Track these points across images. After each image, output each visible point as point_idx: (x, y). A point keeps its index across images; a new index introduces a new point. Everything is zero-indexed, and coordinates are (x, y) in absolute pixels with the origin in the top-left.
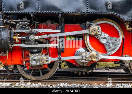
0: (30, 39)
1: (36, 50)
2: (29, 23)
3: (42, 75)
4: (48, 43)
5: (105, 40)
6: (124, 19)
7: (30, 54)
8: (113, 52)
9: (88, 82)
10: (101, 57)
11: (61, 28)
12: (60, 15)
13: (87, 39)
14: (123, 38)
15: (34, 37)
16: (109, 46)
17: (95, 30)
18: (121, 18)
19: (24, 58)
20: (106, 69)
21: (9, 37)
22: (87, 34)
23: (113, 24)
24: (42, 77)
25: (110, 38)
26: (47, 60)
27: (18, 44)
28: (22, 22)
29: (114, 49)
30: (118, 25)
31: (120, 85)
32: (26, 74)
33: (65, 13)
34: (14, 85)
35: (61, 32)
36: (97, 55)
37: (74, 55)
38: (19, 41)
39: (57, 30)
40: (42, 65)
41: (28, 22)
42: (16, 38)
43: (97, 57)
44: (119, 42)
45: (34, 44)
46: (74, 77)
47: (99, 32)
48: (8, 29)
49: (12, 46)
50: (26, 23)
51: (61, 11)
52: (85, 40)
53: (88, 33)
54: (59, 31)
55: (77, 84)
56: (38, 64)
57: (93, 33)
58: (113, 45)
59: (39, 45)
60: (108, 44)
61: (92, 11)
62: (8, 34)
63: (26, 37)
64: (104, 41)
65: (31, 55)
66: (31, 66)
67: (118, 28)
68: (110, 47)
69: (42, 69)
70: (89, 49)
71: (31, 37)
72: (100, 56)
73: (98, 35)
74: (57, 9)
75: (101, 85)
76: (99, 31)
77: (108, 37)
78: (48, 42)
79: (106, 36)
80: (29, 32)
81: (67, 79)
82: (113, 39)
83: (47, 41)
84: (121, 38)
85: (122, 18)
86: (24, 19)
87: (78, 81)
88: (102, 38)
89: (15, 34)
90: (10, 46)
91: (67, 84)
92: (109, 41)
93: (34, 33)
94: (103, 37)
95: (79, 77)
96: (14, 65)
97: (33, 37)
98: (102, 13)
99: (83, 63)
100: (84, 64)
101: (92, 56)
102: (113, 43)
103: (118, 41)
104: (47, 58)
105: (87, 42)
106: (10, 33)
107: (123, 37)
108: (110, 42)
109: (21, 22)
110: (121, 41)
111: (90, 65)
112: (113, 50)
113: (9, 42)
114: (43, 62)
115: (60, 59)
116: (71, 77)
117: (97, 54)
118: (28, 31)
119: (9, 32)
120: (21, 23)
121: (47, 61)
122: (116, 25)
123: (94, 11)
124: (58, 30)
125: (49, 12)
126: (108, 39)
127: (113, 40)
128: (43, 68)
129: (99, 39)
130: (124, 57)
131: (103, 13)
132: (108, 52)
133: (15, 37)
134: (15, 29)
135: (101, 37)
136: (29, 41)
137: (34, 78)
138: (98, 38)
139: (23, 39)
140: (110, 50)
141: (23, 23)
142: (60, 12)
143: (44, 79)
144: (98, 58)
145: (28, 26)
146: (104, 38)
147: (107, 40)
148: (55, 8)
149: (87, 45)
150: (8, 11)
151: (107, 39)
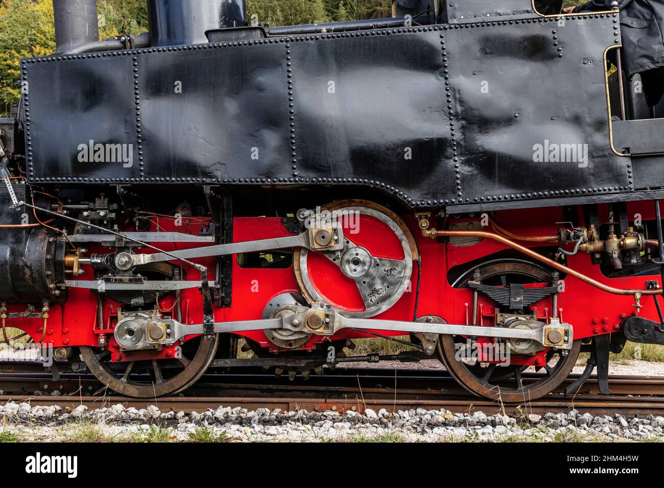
0: (116, 264)
1: (140, 301)
2: (113, 215)
3: (159, 381)
4: (178, 277)
5: (359, 268)
6: (408, 201)
7: (119, 313)
8: (385, 307)
9: (310, 405)
10: (340, 322)
11: (217, 229)
12: (207, 190)
13: (302, 263)
14: (415, 263)
15: (130, 258)
16: (371, 285)
17: (323, 237)
18: (401, 198)
19: (102, 325)
20: (369, 361)
21: (47, 260)
22: (299, 249)
23: (382, 217)
24: (160, 386)
25: (375, 261)
26: (169, 331)
27: (79, 282)
28: (92, 210)
29: (388, 297)
30: (398, 219)
31: (413, 412)
32: (110, 378)
33: (222, 183)
34: (69, 412)
35: (218, 242)
36: (327, 316)
37: (259, 317)
38: (81, 271)
39: (202, 235)
40: (157, 347)
41: (111, 212)
42: (73, 262)
43: (327, 323)
44: (402, 275)
45: (131, 281)
46: (275, 387)
47: (337, 241)
48: (47, 234)
49: (58, 288)
50: (102, 213)
51: (211, 177)
52: (296, 268)
53: (303, 244)
54: (210, 239)
55: (272, 410)
56: (140, 345)
57: (316, 246)
58: (383, 283)
59: (147, 285)
60: (367, 280)
61: (307, 177)
62: (45, 249)
63: (104, 260)
64: (355, 270)
65: (122, 317)
66: (121, 350)
67: (399, 229)
68: (375, 292)
69: (160, 362)
70: (306, 296)
71: (121, 259)
72: (337, 319)
73: (334, 252)
74: (199, 170)
75: (349, 412)
76: (336, 238)
77: (368, 259)
78: (180, 275)
79: (361, 255)
80: (114, 242)
81: (251, 392)
82: (384, 265)
83: (176, 272)
84: (409, 261)
85: (405, 198)
86: (98, 203)
87: (275, 400)
88: (348, 262)
89: (70, 248)
90: (52, 286)
91: (239, 408)
92: (372, 271)
93: (130, 245)
94: (351, 259)
95: (290, 387)
96: (70, 349)
97: (125, 259)
98: (339, 182)
99: (289, 343)
100: (291, 345)
101: (313, 320)
102: (383, 279)
103: (400, 272)
104: (168, 327)
105: (301, 274)
106: (54, 247)
107: (416, 257)
108: (374, 274)
109: (86, 210)
110: (409, 272)
111: (314, 347)
112: (384, 299)
113: (48, 276)
114: (157, 340)
115: (209, 328)
116: (264, 386)
117: (328, 313)
118: (111, 238)
119: (49, 243)
120: (85, 214)
121: (169, 335)
122: (394, 220)
123: (316, 175)
124: (205, 235)
125: (173, 179)
126: (368, 264)
127: (383, 269)
128: (162, 357)
129: (338, 265)
130: (420, 321)
131: (342, 183)
132: (369, 306)
133: (69, 259)
134: (70, 233)
135: (347, 257)
136: (115, 271)
137: (133, 390)
138: (337, 262)
139: (96, 263)
140: (374, 299)
141: (93, 215)
142: (208, 180)
143: (166, 392)
144: (330, 325)
145: (111, 223)
146: (356, 262)
147: (366, 268)
148: (191, 168)
149: (301, 285)
150: (45, 176)
151: (364, 264)
